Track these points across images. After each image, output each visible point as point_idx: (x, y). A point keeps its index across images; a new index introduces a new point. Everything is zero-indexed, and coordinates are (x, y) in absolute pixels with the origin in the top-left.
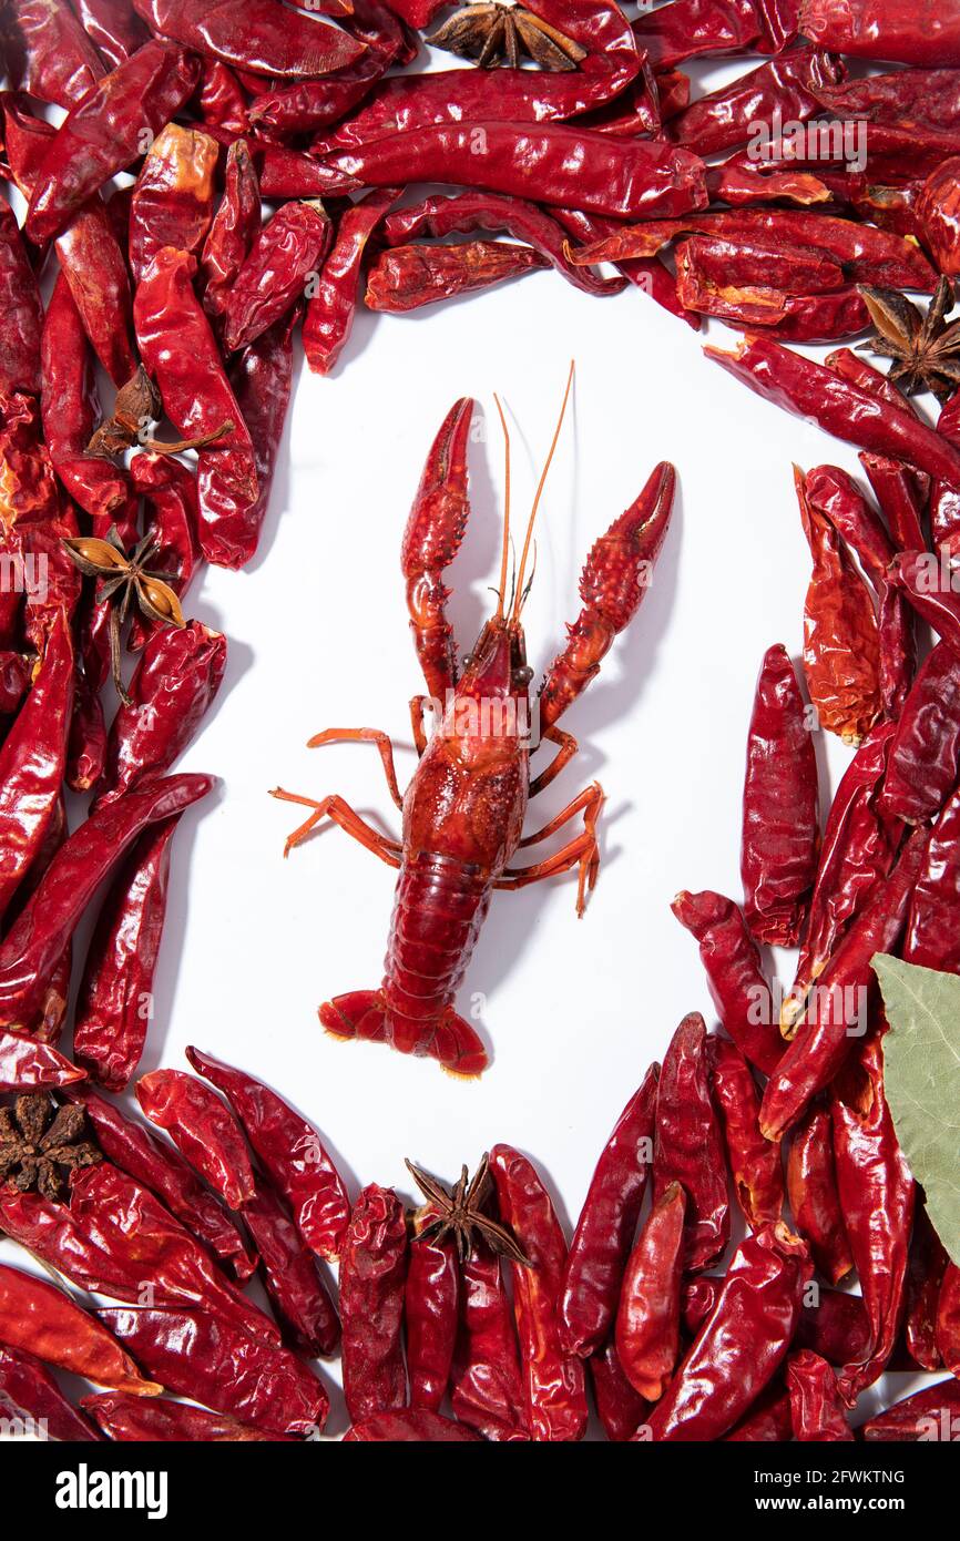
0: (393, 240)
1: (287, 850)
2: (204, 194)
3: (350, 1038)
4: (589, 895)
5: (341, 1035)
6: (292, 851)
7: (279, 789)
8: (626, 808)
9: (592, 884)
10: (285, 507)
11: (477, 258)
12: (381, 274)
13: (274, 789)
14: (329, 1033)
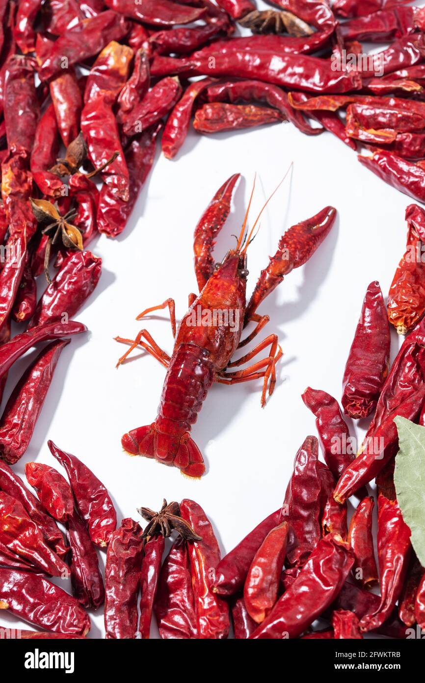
0: (210, 99)
1: (118, 365)
2: (124, 72)
3: (136, 455)
4: (268, 399)
5: (131, 453)
6: (120, 366)
7: (118, 337)
8: (293, 359)
9: (271, 393)
10: (142, 214)
11: (250, 111)
12: (202, 112)
13: (115, 337)
14: (126, 452)
